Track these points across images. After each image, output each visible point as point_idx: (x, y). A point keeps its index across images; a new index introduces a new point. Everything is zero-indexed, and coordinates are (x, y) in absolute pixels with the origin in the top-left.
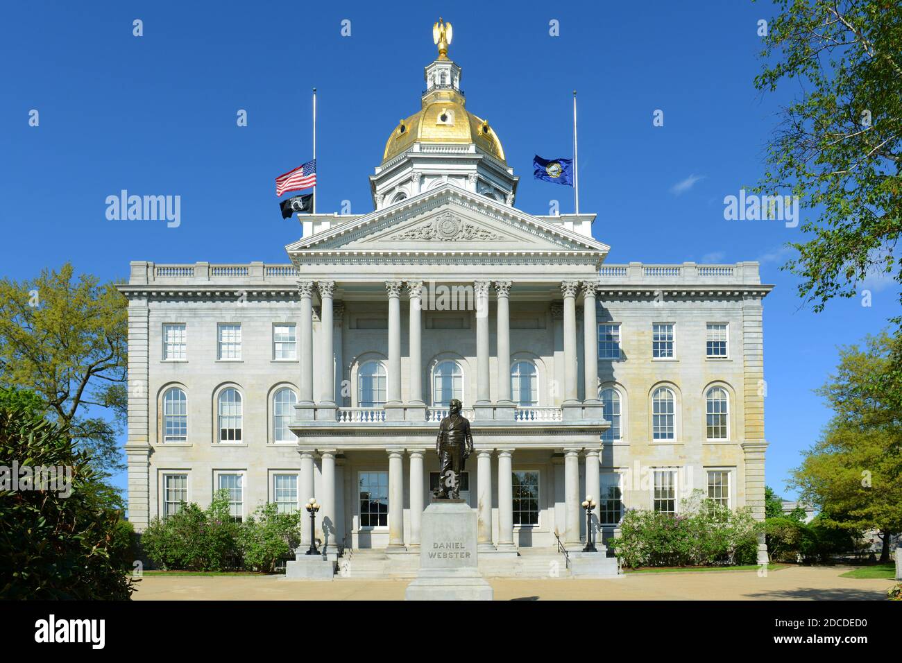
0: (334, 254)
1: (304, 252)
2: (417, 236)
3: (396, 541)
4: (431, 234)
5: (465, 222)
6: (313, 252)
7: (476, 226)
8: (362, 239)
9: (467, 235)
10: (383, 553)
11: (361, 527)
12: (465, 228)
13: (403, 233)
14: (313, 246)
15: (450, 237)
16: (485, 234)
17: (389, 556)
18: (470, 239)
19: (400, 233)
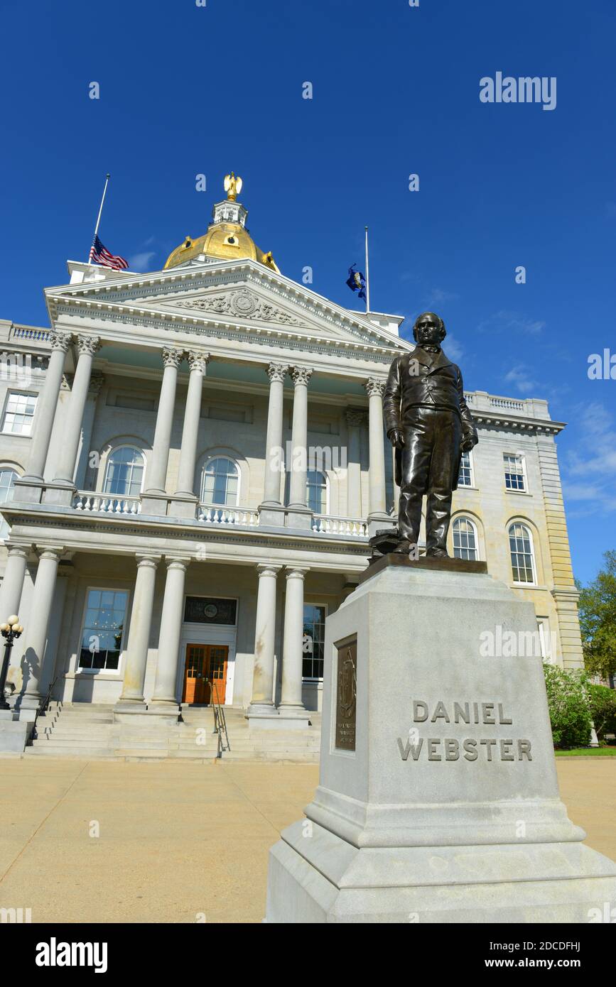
0: (104, 308)
1: (67, 299)
2: (207, 305)
3: (132, 693)
4: (223, 308)
5: (262, 301)
6: (78, 300)
7: (275, 308)
8: (141, 299)
9: (264, 315)
10: (110, 711)
11: (80, 670)
12: (263, 307)
13: (191, 301)
14: (80, 294)
15: (246, 314)
16: (285, 317)
17: (120, 717)
18: (267, 320)
19: (188, 300)
